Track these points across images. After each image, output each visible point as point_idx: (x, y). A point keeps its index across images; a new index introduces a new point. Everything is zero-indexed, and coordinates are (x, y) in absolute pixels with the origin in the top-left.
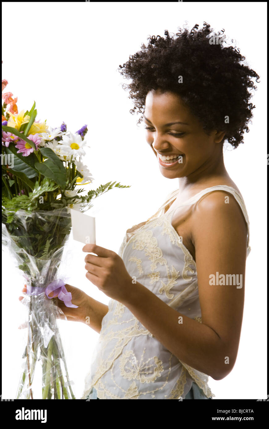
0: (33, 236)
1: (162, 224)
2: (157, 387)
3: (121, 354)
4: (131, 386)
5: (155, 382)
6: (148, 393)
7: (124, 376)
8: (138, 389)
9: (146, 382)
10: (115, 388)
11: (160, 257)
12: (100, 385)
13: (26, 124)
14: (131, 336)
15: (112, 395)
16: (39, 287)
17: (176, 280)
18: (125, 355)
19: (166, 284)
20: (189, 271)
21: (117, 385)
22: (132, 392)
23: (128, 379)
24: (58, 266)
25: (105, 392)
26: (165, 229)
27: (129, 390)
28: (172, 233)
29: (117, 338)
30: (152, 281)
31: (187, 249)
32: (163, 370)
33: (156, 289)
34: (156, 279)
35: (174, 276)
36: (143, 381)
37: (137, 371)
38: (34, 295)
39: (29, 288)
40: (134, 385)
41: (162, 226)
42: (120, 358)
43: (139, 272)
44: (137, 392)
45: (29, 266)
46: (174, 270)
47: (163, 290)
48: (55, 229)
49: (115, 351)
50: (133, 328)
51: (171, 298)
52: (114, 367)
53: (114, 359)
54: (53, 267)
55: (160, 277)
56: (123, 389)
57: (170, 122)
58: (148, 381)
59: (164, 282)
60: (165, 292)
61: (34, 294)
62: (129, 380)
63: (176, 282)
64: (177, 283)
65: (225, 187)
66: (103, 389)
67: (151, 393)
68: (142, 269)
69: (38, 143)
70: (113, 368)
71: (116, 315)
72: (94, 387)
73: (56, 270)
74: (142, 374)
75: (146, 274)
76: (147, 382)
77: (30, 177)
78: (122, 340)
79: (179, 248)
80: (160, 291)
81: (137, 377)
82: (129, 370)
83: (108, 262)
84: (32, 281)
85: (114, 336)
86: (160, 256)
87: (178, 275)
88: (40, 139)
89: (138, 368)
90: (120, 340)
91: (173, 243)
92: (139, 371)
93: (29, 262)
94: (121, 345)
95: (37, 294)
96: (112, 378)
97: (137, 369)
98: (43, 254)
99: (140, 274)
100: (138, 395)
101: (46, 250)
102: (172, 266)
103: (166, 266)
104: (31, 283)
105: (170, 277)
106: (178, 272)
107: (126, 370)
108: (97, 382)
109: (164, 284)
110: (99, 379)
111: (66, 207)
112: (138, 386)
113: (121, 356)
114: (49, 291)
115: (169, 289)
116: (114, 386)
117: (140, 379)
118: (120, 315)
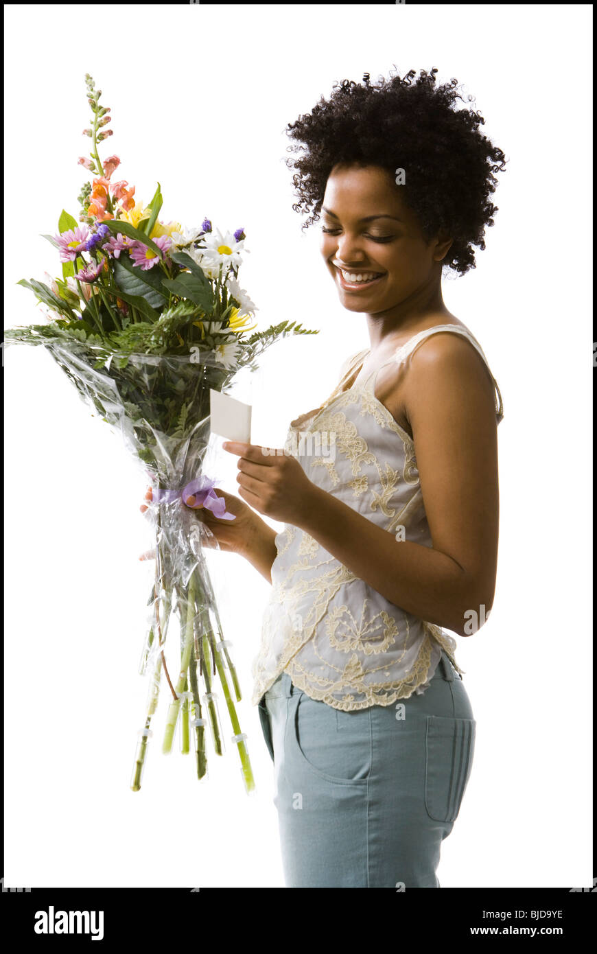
0: (160, 402)
1: (357, 398)
2: (392, 659)
3: (327, 613)
4: (350, 662)
5: (387, 652)
6: (379, 670)
7: (336, 647)
8: (362, 665)
9: (373, 652)
10: (322, 668)
11: (364, 452)
12: (295, 667)
13: (146, 221)
14: (339, 584)
15: (318, 679)
16: (172, 489)
17: (395, 486)
18: (333, 614)
19: (381, 494)
20: (413, 468)
21: (326, 663)
22: (353, 671)
23: (343, 650)
24: (203, 456)
25: (306, 676)
26: (365, 406)
27: (348, 667)
28: (379, 410)
29: (315, 589)
30: (356, 493)
31: (406, 432)
32: (398, 633)
33: (364, 505)
34: (363, 487)
35: (391, 480)
36: (368, 651)
37: (358, 638)
38: (164, 504)
39: (156, 492)
40: (356, 658)
41: (358, 402)
42: (325, 619)
43: (332, 481)
44: (362, 670)
45: (155, 453)
46: (389, 470)
47: (378, 505)
48: (196, 390)
49: (315, 610)
50: (340, 570)
51: (392, 516)
52: (318, 637)
53: (315, 623)
54: (193, 457)
55: (368, 485)
56: (337, 667)
57: (369, 214)
58: (377, 652)
59: (376, 491)
60: (381, 508)
61: (165, 501)
62: (346, 651)
63: (395, 489)
64: (398, 490)
65: (450, 327)
66: (301, 673)
67: (382, 669)
68: (336, 475)
69: (166, 249)
70: (315, 637)
71: (304, 554)
72: (285, 671)
73: (198, 463)
74: (366, 641)
75: (344, 483)
76: (375, 653)
77: (154, 306)
78: (325, 591)
79: (395, 433)
80: (372, 506)
81: (357, 647)
82: (344, 637)
83: (273, 474)
84: (160, 479)
85: (309, 588)
86: (364, 449)
87: (397, 477)
88: (171, 242)
89: (359, 633)
90: (320, 593)
91: (383, 426)
92: (361, 637)
93: (155, 444)
94: (324, 599)
95: (169, 502)
96: (316, 653)
97: (356, 634)
98: (176, 429)
99: (335, 485)
100: (362, 675)
101: (182, 421)
102: (386, 462)
103: (376, 465)
104: (158, 484)
105: (385, 481)
106: (397, 472)
107: (337, 637)
108: (289, 663)
109: (377, 493)
110: (292, 658)
111: (213, 351)
112: (361, 661)
113: (326, 616)
114: (187, 497)
115: (386, 502)
116: (320, 665)
117: (363, 648)
118: (313, 554)
